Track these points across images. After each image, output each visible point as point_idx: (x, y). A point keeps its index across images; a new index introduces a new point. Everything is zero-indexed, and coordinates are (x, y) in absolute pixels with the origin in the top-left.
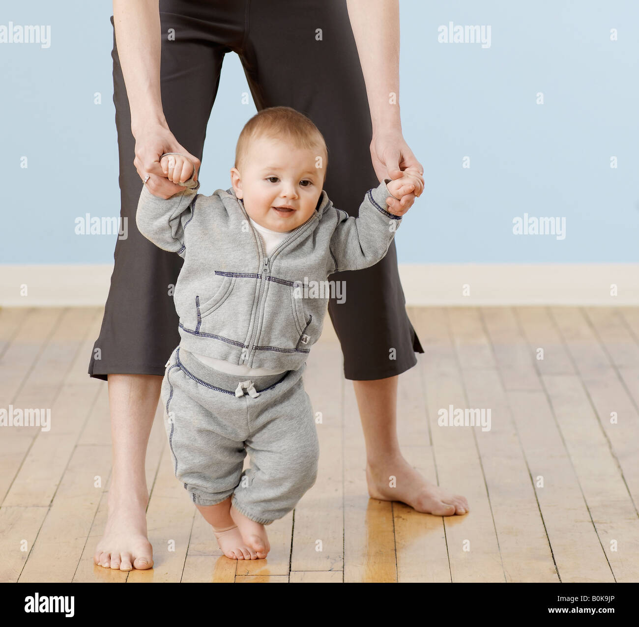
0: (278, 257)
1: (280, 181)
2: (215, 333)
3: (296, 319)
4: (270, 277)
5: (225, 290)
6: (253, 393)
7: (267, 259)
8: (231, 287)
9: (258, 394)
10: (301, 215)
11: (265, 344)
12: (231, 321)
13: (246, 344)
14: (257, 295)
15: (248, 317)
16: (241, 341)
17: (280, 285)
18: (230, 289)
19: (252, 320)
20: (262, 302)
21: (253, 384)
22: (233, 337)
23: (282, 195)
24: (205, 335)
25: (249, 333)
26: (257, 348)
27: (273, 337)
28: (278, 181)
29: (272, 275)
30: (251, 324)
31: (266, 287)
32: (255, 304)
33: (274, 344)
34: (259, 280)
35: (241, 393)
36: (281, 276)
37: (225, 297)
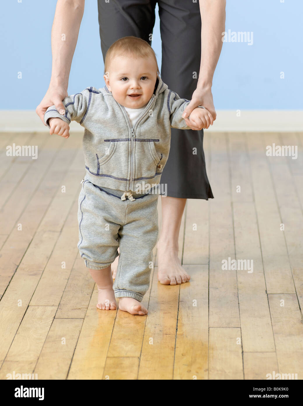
0: (138, 126)
1: (129, 79)
2: (109, 174)
3: (154, 160)
4: (136, 139)
5: (112, 149)
6: (131, 199)
7: (132, 129)
8: (115, 147)
9: (134, 199)
10: (144, 97)
11: (139, 176)
12: (118, 167)
13: (128, 179)
14: (130, 150)
15: (127, 164)
16: (125, 178)
17: (142, 142)
18: (115, 149)
19: (129, 165)
20: (134, 154)
21: (132, 194)
22: (121, 176)
23: (131, 87)
24: (103, 175)
25: (129, 173)
26: (135, 180)
27: (143, 172)
28: (128, 79)
29: (137, 138)
30: (129, 167)
31: (134, 145)
32: (130, 155)
33: (143, 176)
34: (130, 142)
35: (125, 199)
36: (142, 137)
37: (112, 154)
